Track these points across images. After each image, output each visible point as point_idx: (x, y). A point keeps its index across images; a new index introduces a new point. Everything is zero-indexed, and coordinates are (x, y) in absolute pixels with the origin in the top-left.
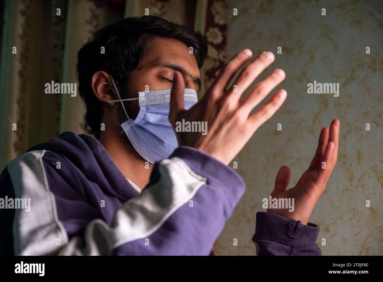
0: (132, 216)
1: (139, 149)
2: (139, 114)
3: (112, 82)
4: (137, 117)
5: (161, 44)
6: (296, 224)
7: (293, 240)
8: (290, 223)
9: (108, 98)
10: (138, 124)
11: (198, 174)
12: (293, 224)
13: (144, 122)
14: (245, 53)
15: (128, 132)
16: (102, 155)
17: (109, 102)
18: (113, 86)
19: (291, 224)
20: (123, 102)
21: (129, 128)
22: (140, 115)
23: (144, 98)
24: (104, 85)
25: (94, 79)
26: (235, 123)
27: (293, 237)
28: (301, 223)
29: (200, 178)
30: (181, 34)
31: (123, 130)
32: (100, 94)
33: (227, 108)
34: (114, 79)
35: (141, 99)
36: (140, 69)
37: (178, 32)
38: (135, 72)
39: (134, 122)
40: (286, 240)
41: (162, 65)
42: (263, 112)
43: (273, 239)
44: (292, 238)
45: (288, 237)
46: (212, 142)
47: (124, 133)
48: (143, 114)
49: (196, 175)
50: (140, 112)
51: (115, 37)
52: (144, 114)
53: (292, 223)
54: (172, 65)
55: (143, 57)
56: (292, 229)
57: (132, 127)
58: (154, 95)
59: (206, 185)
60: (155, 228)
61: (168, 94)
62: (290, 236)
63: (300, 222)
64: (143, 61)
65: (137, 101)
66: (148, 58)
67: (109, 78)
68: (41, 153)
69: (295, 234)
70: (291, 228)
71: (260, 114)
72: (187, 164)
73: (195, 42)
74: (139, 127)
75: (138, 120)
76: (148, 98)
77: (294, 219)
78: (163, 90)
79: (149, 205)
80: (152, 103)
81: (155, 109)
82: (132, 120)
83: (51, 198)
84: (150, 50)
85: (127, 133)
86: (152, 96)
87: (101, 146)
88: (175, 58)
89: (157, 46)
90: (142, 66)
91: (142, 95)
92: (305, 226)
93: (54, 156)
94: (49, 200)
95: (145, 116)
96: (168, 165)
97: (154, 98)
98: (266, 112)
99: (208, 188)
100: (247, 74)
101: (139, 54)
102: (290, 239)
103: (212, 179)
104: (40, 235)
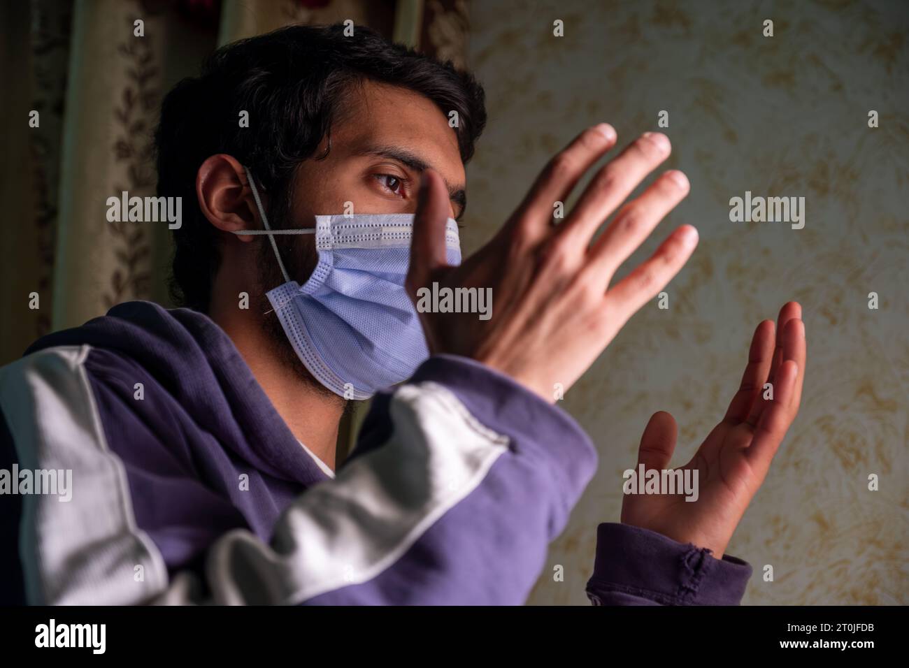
0: (328, 527)
1: (307, 356)
2: (316, 271)
3: (248, 185)
4: (311, 279)
5: (377, 99)
6: (698, 556)
7: (691, 595)
8: (685, 554)
9: (236, 223)
10: (309, 295)
11: (488, 426)
12: (692, 556)
13: (325, 292)
14: (600, 135)
15: (283, 314)
16: (229, 364)
17: (238, 233)
18: (251, 195)
19: (688, 556)
20: (275, 236)
21: (285, 302)
22: (319, 274)
23: (329, 231)
24: (229, 191)
25: (203, 174)
26: (579, 303)
27: (692, 588)
28: (711, 554)
29: (493, 435)
30: (428, 78)
31: (270, 307)
32: (217, 212)
33: (559, 264)
34: (253, 179)
35: (322, 234)
36: (323, 157)
37: (422, 73)
38: (310, 163)
39: (301, 290)
40: (673, 596)
41: (378, 152)
42: (643, 278)
43: (641, 591)
44: (689, 590)
45: (678, 588)
46: (519, 348)
47: (274, 314)
48: (325, 270)
49: (482, 429)
50: (318, 268)
51: (263, 73)
52: (328, 273)
53: (690, 553)
54: (404, 153)
55: (331, 128)
56: (689, 568)
57: (293, 301)
58: (353, 226)
59: (509, 455)
60: (389, 559)
61: (388, 225)
62: (684, 585)
63: (708, 551)
64: (331, 138)
65: (312, 237)
66: (343, 133)
67: (243, 174)
68: (80, 352)
69: (697, 581)
70: (686, 565)
71: (634, 285)
72: (462, 401)
73: (458, 100)
74: (311, 301)
75: (312, 286)
76: (338, 233)
77: (694, 544)
78: (377, 214)
79: (370, 500)
80: (349, 246)
81: (354, 262)
82: (295, 283)
83: (115, 470)
84: (349, 112)
85: (280, 314)
86: (350, 227)
87: (227, 342)
88: (411, 138)
89: (367, 104)
90: (329, 149)
91: (324, 223)
92: (719, 561)
93: (112, 363)
94: (111, 475)
95: (330, 277)
96: (414, 400)
97: (353, 233)
98: (649, 280)
99: (514, 463)
100: (609, 185)
101: (321, 121)
102: (683, 593)
103: (523, 440)
104: (97, 566)
